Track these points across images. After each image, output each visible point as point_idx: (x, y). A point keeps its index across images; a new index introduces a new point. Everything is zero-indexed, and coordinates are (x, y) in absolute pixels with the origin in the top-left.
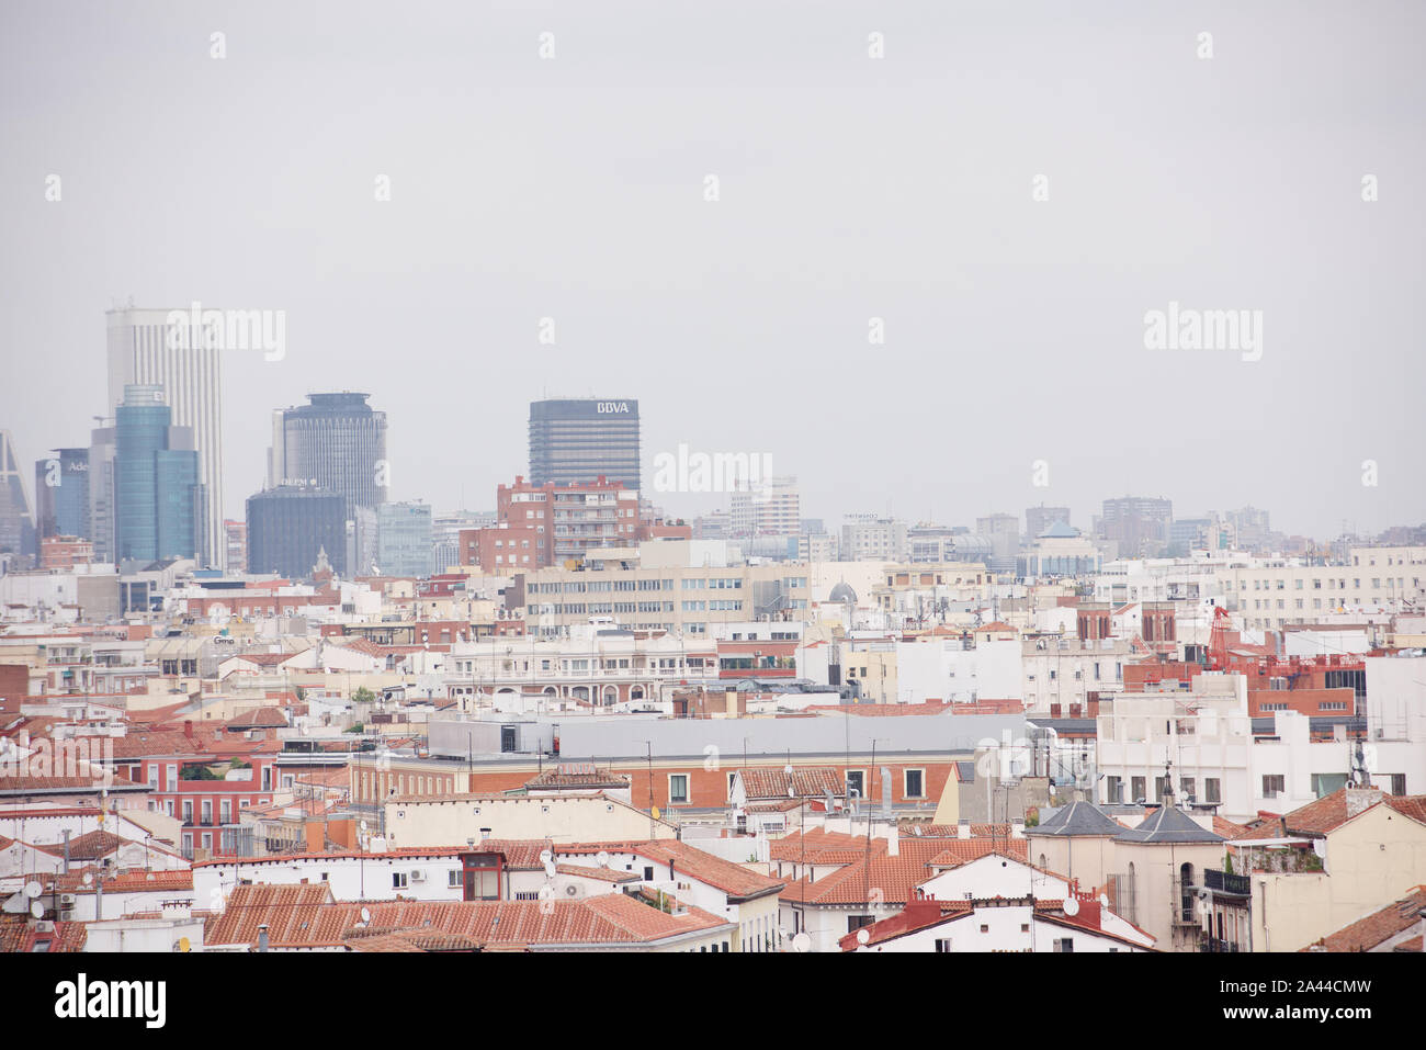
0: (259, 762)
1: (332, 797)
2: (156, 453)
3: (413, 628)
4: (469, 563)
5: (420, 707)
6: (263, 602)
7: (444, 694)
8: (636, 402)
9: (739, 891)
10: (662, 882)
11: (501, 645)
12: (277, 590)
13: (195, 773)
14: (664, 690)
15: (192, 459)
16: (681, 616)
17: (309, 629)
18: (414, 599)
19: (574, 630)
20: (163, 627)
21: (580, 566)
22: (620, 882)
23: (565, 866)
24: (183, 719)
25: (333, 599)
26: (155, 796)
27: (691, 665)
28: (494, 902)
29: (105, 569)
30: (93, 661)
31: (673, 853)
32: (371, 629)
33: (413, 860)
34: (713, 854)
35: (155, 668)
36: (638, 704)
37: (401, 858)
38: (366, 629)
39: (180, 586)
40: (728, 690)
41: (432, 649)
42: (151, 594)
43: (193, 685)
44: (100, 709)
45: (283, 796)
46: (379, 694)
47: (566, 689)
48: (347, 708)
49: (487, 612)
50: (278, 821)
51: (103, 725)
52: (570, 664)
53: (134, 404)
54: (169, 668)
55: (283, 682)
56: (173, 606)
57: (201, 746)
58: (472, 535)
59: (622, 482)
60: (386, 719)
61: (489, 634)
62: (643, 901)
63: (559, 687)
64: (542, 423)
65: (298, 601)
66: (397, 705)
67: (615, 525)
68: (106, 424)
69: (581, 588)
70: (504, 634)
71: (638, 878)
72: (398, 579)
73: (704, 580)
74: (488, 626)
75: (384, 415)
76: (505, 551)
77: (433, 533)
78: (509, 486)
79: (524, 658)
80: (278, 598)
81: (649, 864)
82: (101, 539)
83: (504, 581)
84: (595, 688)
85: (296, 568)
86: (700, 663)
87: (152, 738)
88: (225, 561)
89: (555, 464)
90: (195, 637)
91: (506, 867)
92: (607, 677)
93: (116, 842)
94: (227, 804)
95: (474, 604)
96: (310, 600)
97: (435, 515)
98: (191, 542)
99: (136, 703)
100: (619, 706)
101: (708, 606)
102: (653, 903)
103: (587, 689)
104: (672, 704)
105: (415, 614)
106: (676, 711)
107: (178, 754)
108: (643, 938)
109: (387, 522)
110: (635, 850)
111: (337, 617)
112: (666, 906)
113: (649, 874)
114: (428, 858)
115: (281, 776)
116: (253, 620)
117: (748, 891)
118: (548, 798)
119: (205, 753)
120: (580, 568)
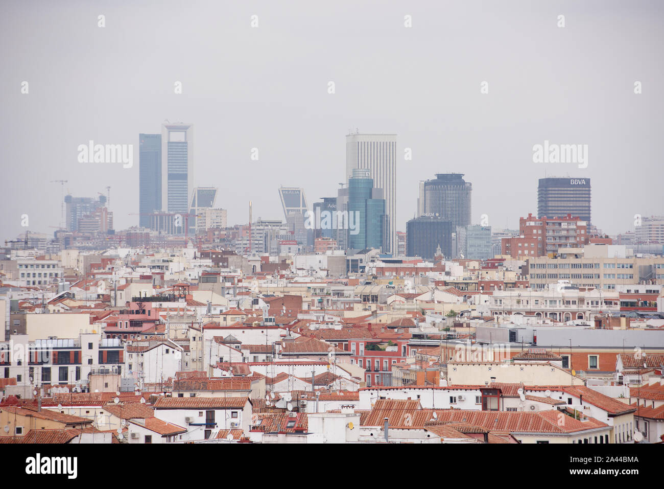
0: (401, 343)
1: (433, 360)
2: (366, 200)
3: (477, 283)
4: (506, 254)
5: (477, 320)
6: (411, 269)
7: (489, 314)
8: (589, 179)
9: (613, 411)
10: (576, 405)
11: (515, 292)
12: (417, 264)
13: (372, 347)
14: (591, 315)
15: (382, 204)
16: (603, 281)
17: (430, 283)
18: (479, 270)
19: (551, 286)
20: (363, 280)
21: (555, 256)
22: (555, 404)
23: (530, 396)
24: (368, 322)
25: (442, 269)
26: (355, 357)
27: (606, 304)
28: (496, 412)
29: (340, 253)
30: (332, 294)
31: (581, 392)
32: (458, 283)
33: (459, 391)
34: (602, 393)
35: (359, 299)
36: (579, 322)
37: (454, 390)
38: (456, 283)
39: (373, 261)
40: (621, 316)
41: (483, 293)
42: (360, 265)
43: (374, 307)
44: (331, 317)
45: (410, 359)
46: (459, 313)
47: (546, 314)
48: (443, 319)
49: (512, 277)
50: (407, 371)
51: (332, 324)
52: (548, 302)
53: (357, 178)
54: (366, 299)
55: (415, 307)
56: (370, 270)
57: (375, 335)
58: (508, 241)
59: (578, 217)
60: (461, 325)
61: (513, 287)
62: (567, 414)
63: (543, 313)
64: (544, 189)
65: (426, 269)
66: (466, 318)
67: (575, 237)
68: (345, 187)
69: (556, 266)
70: (519, 287)
71: (565, 403)
72: (472, 261)
73: (615, 264)
74: (512, 283)
75: (471, 184)
76: (523, 248)
77: (493, 239)
78: (525, 218)
79: (526, 298)
80: (417, 268)
81: (570, 397)
82: (341, 239)
83: (522, 263)
84: (560, 314)
85: (428, 254)
86: (611, 303)
87: (353, 331)
88: (397, 250)
89: (550, 208)
90: (378, 285)
91: (502, 395)
92: (566, 308)
93: (334, 378)
94: (386, 362)
95: (506, 273)
96: (431, 269)
97: (493, 231)
98: (381, 242)
99: (348, 315)
100: (570, 323)
101: (616, 276)
102: (572, 415)
103: (556, 314)
104: (594, 322)
105: (478, 277)
106: (596, 325)
107: (365, 338)
108: (566, 431)
109: (471, 234)
110: (563, 389)
111: (443, 277)
112: (578, 416)
113: (570, 402)
114: (466, 390)
115: (411, 350)
116: (404, 278)
117: (618, 411)
118: (523, 364)
119: (377, 338)
120: (555, 257)
